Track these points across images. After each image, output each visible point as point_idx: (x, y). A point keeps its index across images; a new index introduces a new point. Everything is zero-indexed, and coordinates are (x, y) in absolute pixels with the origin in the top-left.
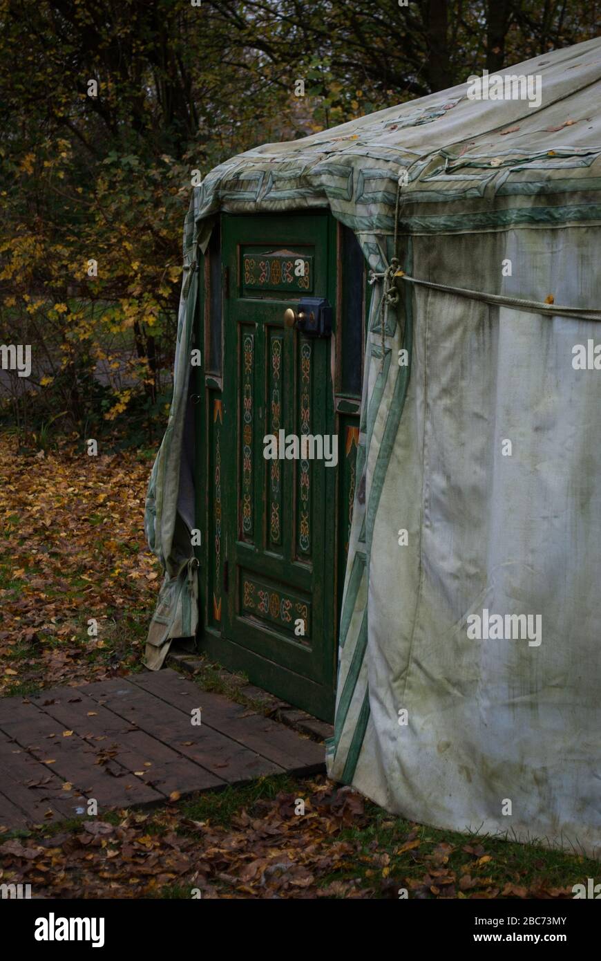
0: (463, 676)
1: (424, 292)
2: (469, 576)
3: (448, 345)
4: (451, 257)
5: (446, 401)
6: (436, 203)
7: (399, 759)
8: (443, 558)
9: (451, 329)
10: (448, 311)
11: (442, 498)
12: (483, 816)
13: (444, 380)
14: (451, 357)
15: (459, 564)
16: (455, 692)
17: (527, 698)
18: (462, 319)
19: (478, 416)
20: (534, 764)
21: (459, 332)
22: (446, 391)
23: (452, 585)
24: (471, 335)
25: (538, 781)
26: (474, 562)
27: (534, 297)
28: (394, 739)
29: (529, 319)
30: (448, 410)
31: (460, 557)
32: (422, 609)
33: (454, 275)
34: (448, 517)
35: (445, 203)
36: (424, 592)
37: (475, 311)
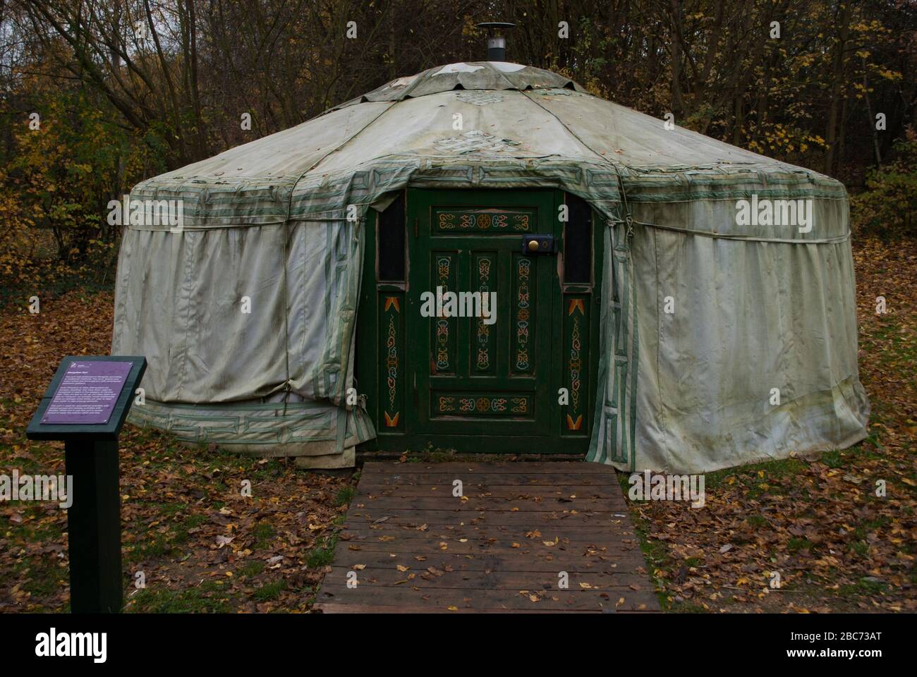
0: (688, 405)
1: (652, 230)
2: (684, 359)
3: (670, 254)
4: (666, 213)
5: (670, 280)
6: (656, 188)
7: (670, 450)
8: (671, 353)
9: (671, 247)
10: (667, 238)
11: (671, 326)
12: (709, 462)
13: (669, 270)
14: (672, 259)
15: (678, 355)
16: (683, 413)
17: (722, 406)
18: (676, 242)
19: (683, 286)
20: (725, 433)
21: (675, 248)
22: (670, 276)
23: (676, 365)
24: (680, 249)
25: (728, 440)
26: (686, 352)
27: (710, 230)
28: (664, 442)
29: (709, 240)
30: (672, 284)
31: (678, 351)
32: (661, 380)
33: (668, 221)
34: (671, 334)
35: (661, 188)
36: (660, 371)
37: (682, 238)
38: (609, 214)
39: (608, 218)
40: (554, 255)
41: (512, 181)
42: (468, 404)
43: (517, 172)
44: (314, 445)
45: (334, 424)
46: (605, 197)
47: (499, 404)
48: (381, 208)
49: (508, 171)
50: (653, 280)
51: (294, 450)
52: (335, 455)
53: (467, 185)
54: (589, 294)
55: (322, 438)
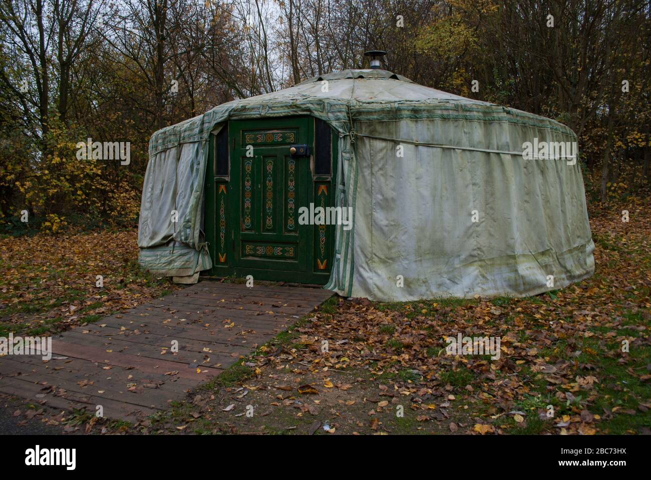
0: (393, 256)
1: (368, 139)
2: (392, 225)
3: (381, 155)
4: (379, 128)
5: (381, 172)
6: (371, 112)
7: (375, 285)
8: (381, 221)
9: (381, 150)
10: (379, 145)
11: (381, 202)
12: (407, 296)
13: (380, 165)
14: (382, 158)
15: (387, 222)
16: (390, 261)
17: (419, 258)
18: (385, 147)
19: (391, 176)
20: (422, 277)
21: (385, 151)
22: (381, 169)
23: (386, 229)
24: (389, 151)
25: (424, 282)
26: (393, 221)
27: (412, 140)
28: (371, 279)
29: (412, 147)
30: (382, 175)
31: (387, 220)
32: (373, 238)
33: (380, 133)
34: (382, 208)
35: (375, 112)
36: (373, 232)
37: (390, 145)
38: (341, 130)
39: (339, 132)
40: (309, 157)
41: (282, 112)
42: (261, 250)
43: (286, 106)
44: (181, 270)
45: (192, 259)
46: (338, 119)
47: (278, 251)
48: (216, 133)
49: (282, 107)
50: (369, 171)
51: (173, 273)
52: (190, 276)
53: (259, 116)
54: (329, 182)
55: (186, 266)
